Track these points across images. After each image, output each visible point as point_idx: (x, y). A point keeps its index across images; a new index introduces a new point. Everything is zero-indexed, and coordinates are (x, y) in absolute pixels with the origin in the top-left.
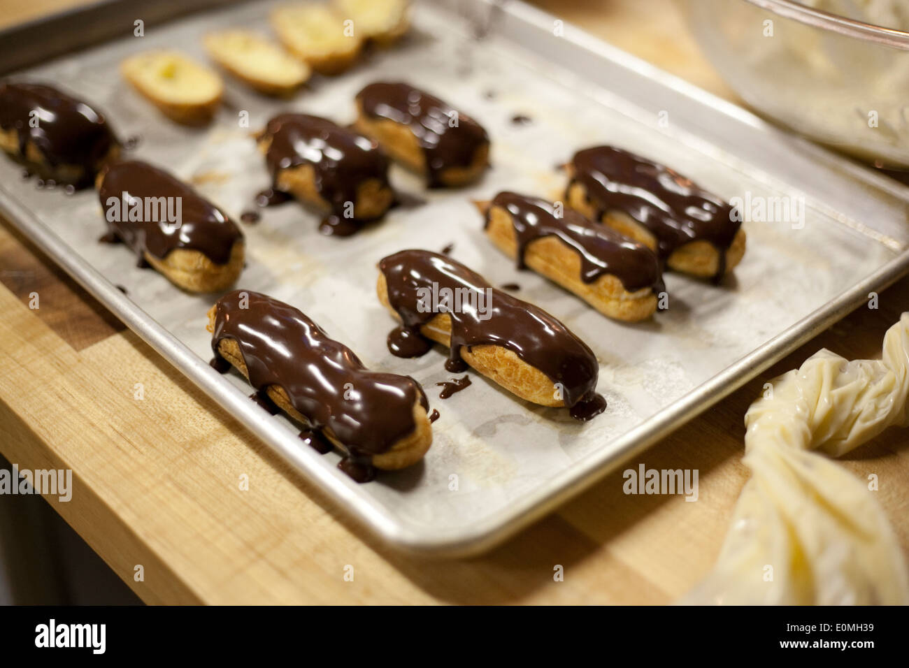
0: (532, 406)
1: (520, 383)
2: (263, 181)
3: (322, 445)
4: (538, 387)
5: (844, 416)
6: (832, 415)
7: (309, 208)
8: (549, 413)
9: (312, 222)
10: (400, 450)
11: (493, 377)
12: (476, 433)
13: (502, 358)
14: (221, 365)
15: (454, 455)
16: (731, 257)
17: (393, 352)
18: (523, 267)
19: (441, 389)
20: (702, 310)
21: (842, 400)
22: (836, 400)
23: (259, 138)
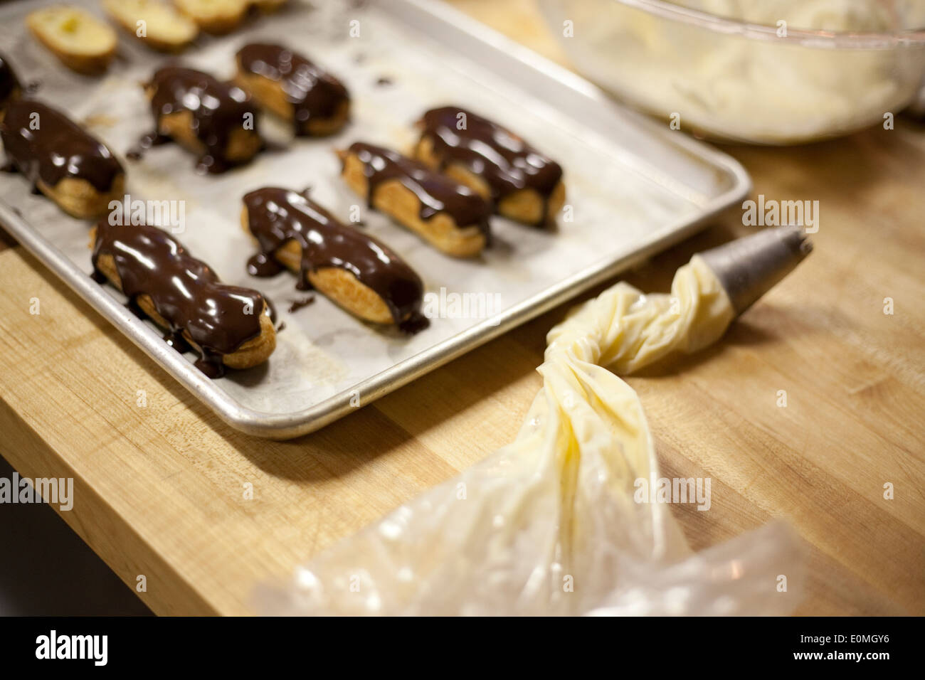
0: (366, 323)
1: (355, 300)
2: (147, 125)
3: (182, 347)
4: (370, 304)
5: (632, 339)
6: (621, 338)
7: (187, 149)
8: (381, 328)
9: (187, 162)
10: (246, 350)
11: (334, 295)
12: (316, 342)
13: (342, 279)
14: (99, 277)
15: (294, 358)
16: (553, 206)
17: (251, 275)
18: (371, 206)
19: (289, 306)
21: (632, 325)
22: (626, 325)
23: (146, 87)
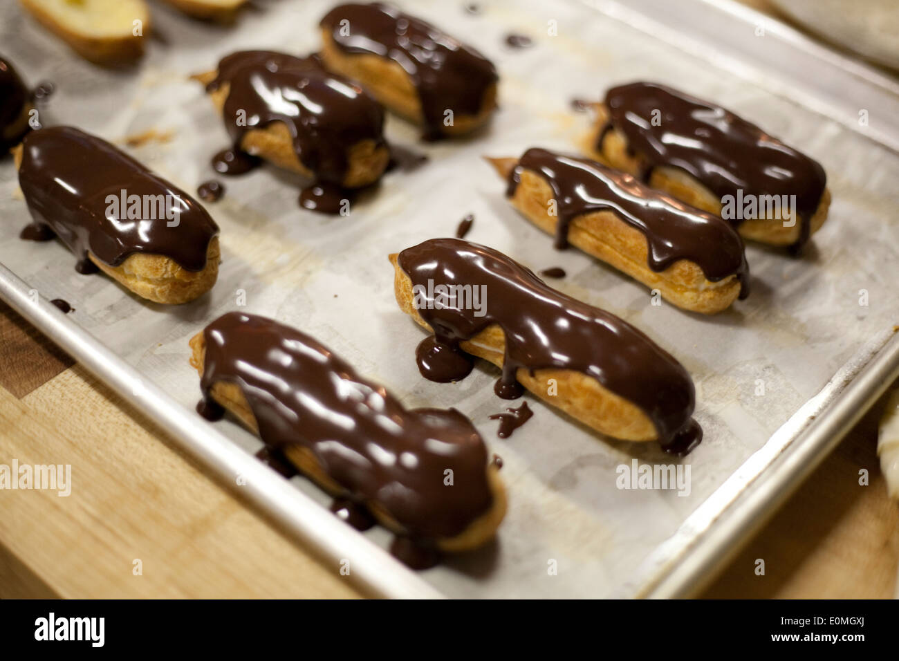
0: (614, 443)
1: (604, 417)
3: (362, 521)
4: (628, 423)
8: (638, 451)
9: (290, 194)
11: (565, 408)
12: (554, 484)
13: (580, 387)
14: (211, 411)
18: (564, 244)
19: (497, 424)
20: (785, 290)
23: (211, 87)
